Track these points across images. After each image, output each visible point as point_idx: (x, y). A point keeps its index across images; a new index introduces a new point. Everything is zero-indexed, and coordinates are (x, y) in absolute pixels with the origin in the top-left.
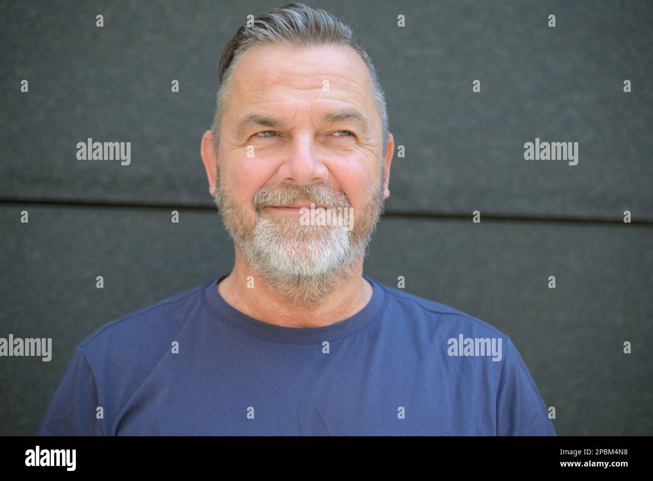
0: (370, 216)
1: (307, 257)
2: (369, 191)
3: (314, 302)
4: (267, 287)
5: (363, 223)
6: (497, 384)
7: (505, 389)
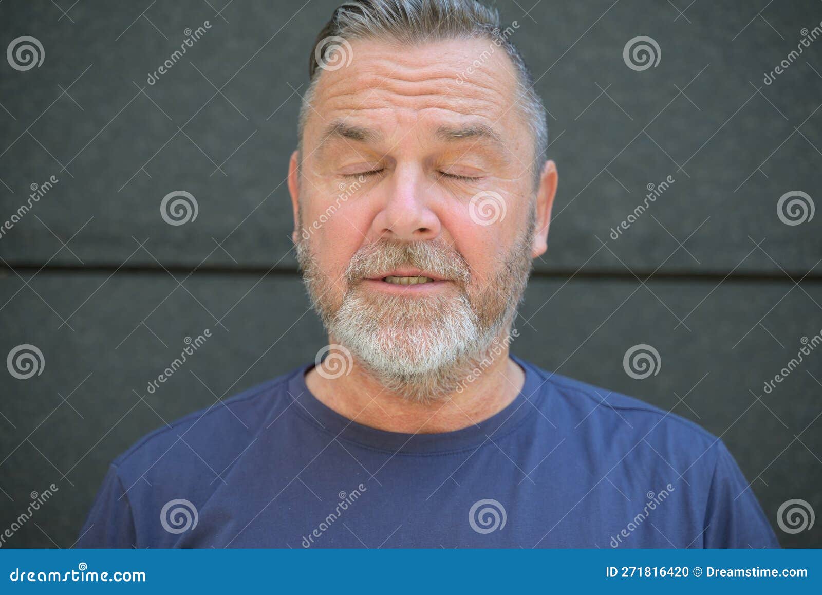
0: (502, 291)
1: (408, 352)
2: (499, 256)
3: (433, 401)
4: (366, 378)
5: (493, 301)
6: (704, 507)
7: (716, 514)
